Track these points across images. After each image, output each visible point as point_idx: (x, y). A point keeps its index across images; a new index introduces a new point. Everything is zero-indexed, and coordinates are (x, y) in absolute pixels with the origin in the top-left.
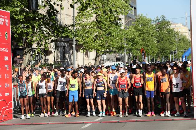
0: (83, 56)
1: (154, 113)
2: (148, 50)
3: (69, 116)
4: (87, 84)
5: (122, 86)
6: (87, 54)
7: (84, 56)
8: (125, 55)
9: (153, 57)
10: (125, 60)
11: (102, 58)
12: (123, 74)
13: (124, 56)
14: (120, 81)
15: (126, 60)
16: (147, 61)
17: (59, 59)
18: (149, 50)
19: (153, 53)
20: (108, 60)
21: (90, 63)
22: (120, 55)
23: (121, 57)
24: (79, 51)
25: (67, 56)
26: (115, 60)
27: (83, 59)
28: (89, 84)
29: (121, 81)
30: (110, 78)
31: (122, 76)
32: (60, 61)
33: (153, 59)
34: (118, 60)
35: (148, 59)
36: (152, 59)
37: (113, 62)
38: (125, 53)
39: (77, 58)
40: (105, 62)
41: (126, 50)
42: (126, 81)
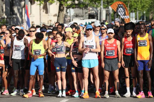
0: (40, 10)
1: (151, 93)
2: (135, 3)
3: (29, 95)
4: (58, 50)
5: (109, 53)
6: (45, 8)
7: (42, 10)
8: (102, 9)
9: (144, 14)
10: (102, 17)
11: (68, 13)
12: (111, 34)
13: (100, 10)
14: (106, 45)
15: (104, 18)
16: (134, 19)
17: (4, 15)
18: (137, 3)
19: (143, 7)
20: (77, 16)
21: (50, 21)
22: (95, 9)
23: (96, 12)
24: (34, 3)
25: (15, 9)
26: (88, 17)
27: (40, 14)
28: (61, 50)
29: (108, 45)
30: (84, 43)
31: (109, 38)
32: (6, 17)
33: (143, 16)
34: (91, 16)
35: (136, 16)
36: (141, 16)
37: (83, 19)
38: (102, 7)
39: (31, 13)
40: (72, 19)
41: (104, 2)
42: (114, 45)
